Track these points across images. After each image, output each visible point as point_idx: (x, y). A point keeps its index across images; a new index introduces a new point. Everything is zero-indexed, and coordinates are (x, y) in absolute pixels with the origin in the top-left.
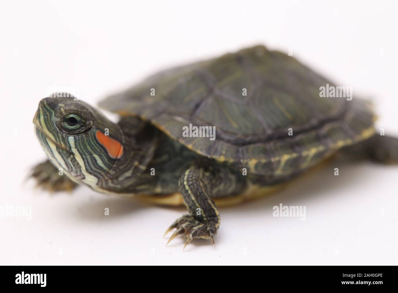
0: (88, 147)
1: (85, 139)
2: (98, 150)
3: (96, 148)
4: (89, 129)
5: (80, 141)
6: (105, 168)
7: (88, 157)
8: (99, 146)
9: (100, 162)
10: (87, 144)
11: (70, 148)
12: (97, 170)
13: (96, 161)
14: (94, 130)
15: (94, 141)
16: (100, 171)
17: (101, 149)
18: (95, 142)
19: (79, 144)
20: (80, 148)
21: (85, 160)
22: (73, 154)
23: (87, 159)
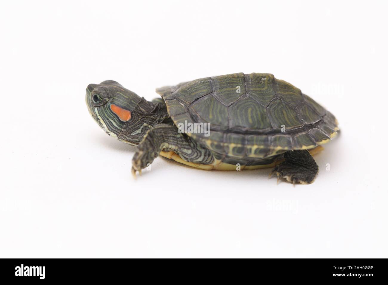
0: (106, 115)
1: (103, 109)
2: (112, 117)
3: (111, 115)
4: (106, 103)
5: (101, 111)
6: (119, 128)
7: (107, 121)
8: (112, 114)
9: (114, 124)
10: (105, 113)
11: (97, 116)
12: (114, 129)
13: (112, 123)
14: (109, 104)
15: (109, 110)
16: (117, 130)
17: (114, 116)
18: (110, 112)
19: (101, 113)
20: (102, 115)
21: (106, 123)
22: (99, 119)
23: (106, 122)
